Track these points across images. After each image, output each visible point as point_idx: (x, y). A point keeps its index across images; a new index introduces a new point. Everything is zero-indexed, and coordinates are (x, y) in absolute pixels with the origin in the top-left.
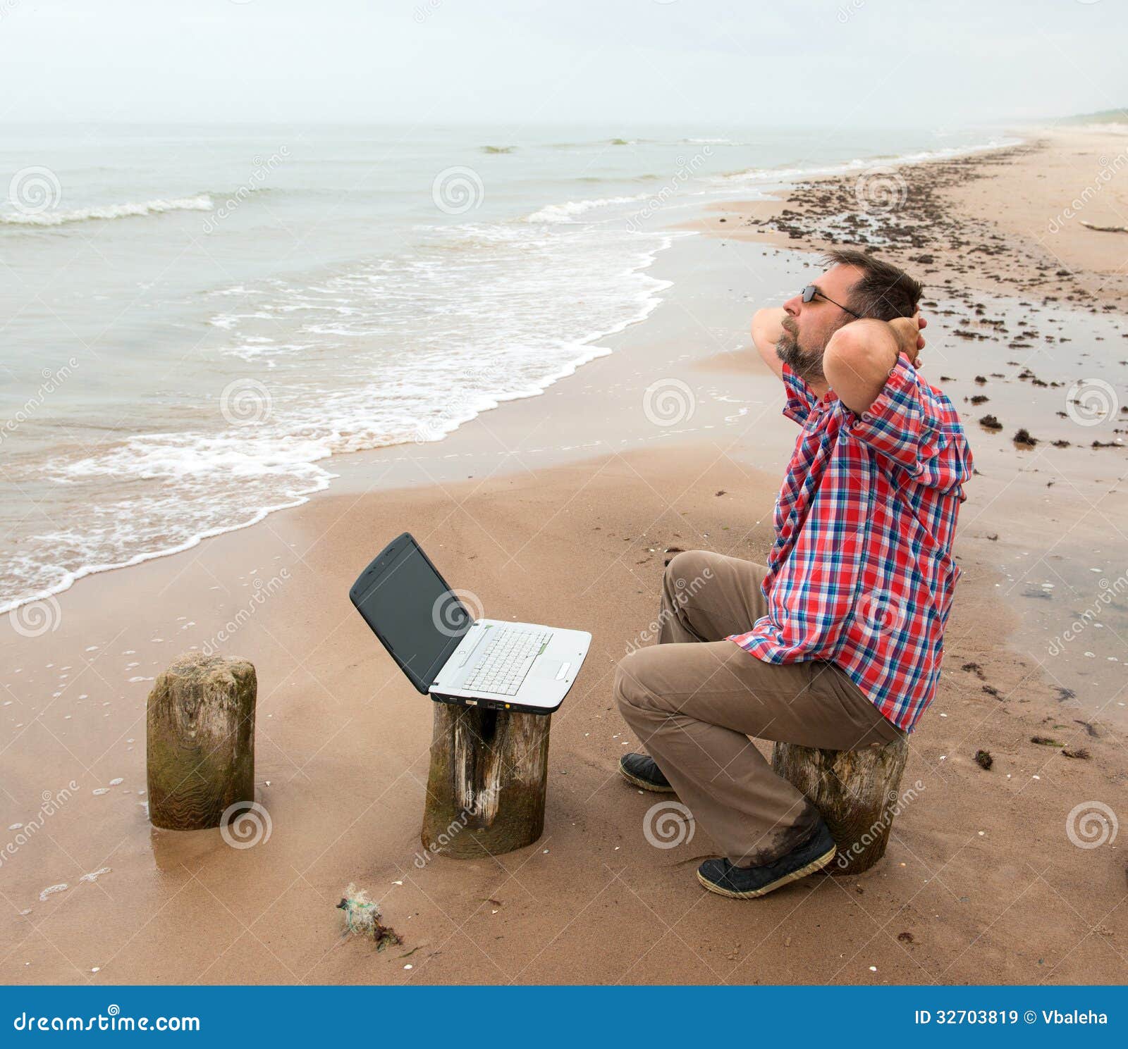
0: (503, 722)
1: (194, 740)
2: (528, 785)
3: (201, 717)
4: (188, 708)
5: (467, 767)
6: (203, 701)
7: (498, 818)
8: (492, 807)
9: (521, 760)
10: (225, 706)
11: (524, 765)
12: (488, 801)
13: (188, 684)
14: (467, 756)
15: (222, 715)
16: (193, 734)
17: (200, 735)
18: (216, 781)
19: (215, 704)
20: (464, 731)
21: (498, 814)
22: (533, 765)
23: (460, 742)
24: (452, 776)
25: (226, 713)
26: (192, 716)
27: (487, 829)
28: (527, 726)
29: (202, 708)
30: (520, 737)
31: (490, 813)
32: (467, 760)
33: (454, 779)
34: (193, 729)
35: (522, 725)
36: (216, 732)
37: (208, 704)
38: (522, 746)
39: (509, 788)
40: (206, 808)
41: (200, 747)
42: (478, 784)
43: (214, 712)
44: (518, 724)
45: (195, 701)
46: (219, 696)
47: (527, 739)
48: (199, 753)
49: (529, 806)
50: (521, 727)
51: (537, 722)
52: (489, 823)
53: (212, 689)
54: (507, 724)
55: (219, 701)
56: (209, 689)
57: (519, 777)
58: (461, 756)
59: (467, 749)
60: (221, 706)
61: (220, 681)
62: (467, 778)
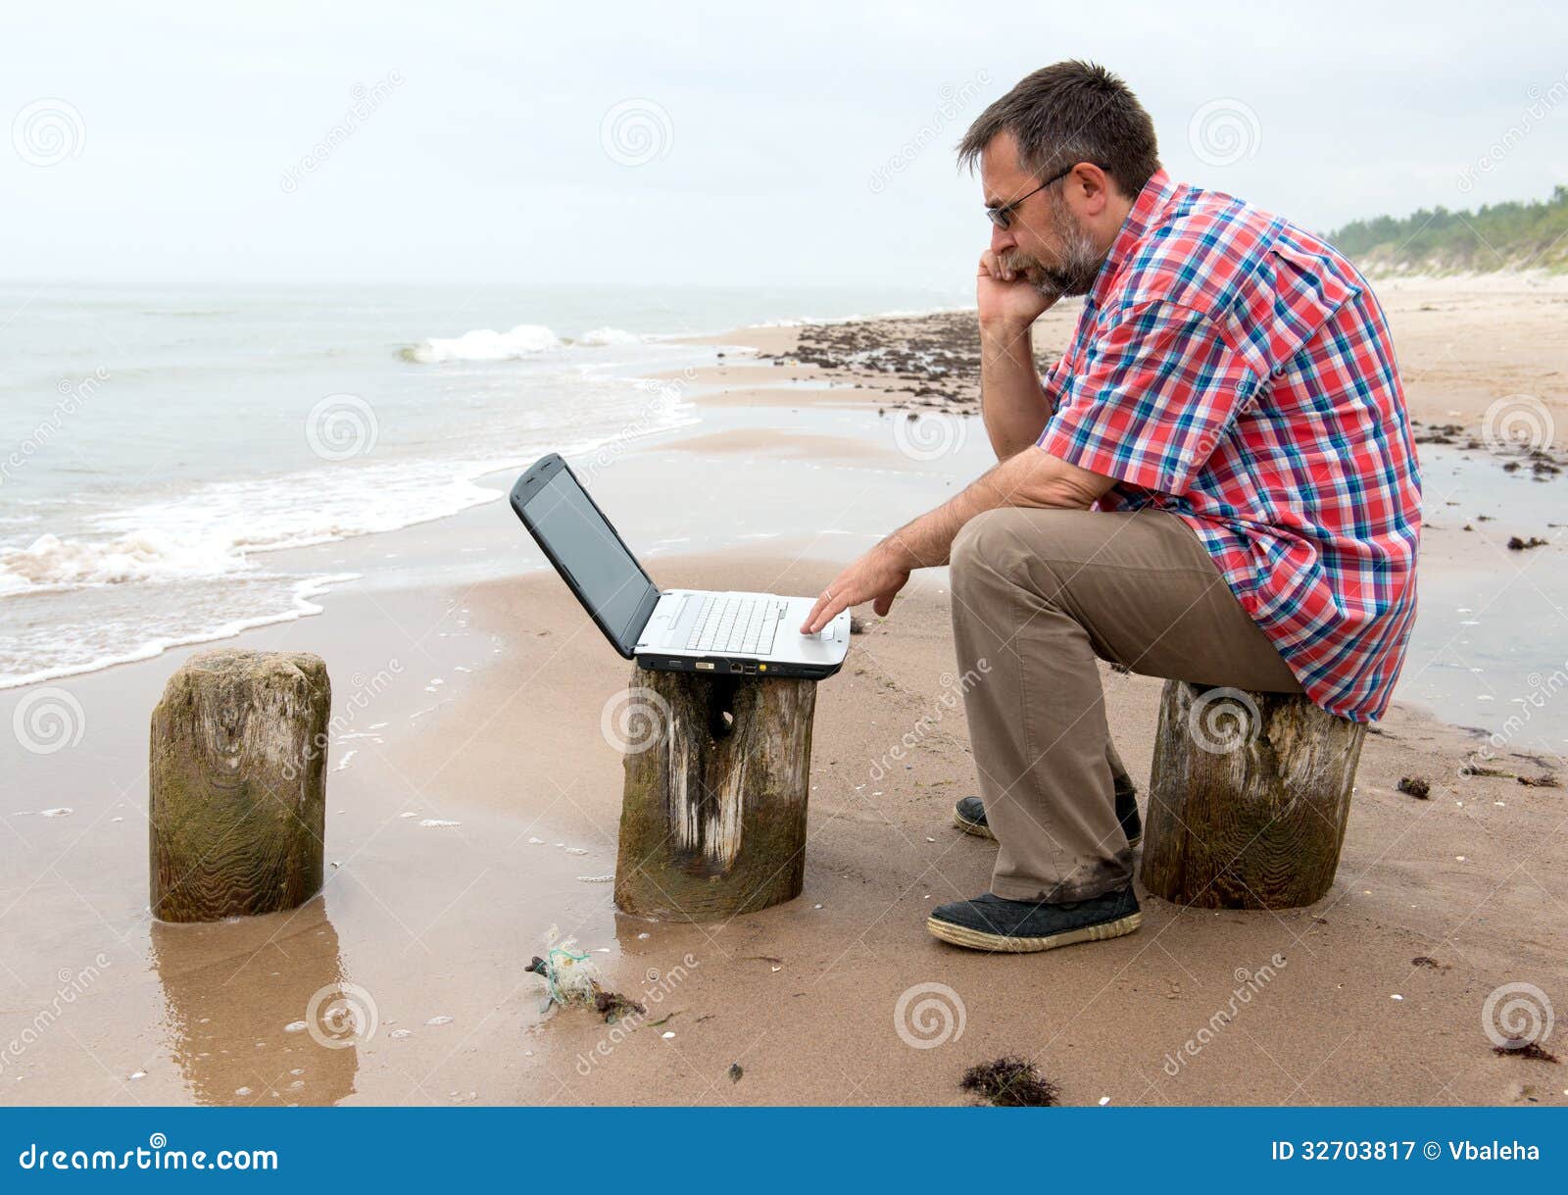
0: (746, 704)
1: (236, 773)
2: (787, 804)
3: (247, 733)
4: (227, 720)
5: (690, 780)
6: (252, 706)
7: (741, 858)
8: (730, 842)
9: (778, 764)
10: (290, 712)
11: (780, 770)
12: (724, 836)
13: (225, 682)
14: (689, 764)
15: (283, 726)
16: (234, 762)
17: (247, 764)
18: (274, 837)
19: (273, 710)
20: (683, 724)
21: (740, 853)
22: (794, 772)
23: (677, 740)
24: (665, 798)
25: (291, 723)
26: (233, 733)
27: (725, 876)
28: (785, 709)
29: (251, 717)
30: (773, 725)
31: (728, 852)
32: (689, 769)
33: (667, 803)
34: (233, 755)
35: (777, 706)
36: (273, 755)
37: (260, 711)
38: (778, 740)
39: (758, 809)
40: (258, 882)
41: (246, 784)
42: (707, 808)
43: (271, 723)
44: (772, 705)
45: (239, 707)
46: (279, 696)
47: (785, 729)
48: (245, 793)
49: (789, 837)
50: (776, 711)
51: (800, 702)
52: (727, 868)
53: (267, 686)
54: (753, 707)
55: (280, 705)
56: (262, 687)
57: (773, 790)
58: (678, 764)
59: (690, 751)
60: (283, 712)
61: (279, 674)
62: (690, 799)
